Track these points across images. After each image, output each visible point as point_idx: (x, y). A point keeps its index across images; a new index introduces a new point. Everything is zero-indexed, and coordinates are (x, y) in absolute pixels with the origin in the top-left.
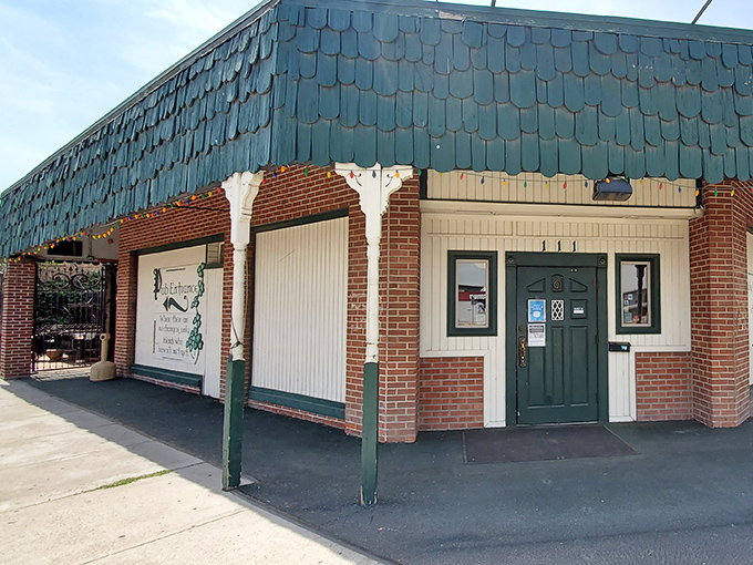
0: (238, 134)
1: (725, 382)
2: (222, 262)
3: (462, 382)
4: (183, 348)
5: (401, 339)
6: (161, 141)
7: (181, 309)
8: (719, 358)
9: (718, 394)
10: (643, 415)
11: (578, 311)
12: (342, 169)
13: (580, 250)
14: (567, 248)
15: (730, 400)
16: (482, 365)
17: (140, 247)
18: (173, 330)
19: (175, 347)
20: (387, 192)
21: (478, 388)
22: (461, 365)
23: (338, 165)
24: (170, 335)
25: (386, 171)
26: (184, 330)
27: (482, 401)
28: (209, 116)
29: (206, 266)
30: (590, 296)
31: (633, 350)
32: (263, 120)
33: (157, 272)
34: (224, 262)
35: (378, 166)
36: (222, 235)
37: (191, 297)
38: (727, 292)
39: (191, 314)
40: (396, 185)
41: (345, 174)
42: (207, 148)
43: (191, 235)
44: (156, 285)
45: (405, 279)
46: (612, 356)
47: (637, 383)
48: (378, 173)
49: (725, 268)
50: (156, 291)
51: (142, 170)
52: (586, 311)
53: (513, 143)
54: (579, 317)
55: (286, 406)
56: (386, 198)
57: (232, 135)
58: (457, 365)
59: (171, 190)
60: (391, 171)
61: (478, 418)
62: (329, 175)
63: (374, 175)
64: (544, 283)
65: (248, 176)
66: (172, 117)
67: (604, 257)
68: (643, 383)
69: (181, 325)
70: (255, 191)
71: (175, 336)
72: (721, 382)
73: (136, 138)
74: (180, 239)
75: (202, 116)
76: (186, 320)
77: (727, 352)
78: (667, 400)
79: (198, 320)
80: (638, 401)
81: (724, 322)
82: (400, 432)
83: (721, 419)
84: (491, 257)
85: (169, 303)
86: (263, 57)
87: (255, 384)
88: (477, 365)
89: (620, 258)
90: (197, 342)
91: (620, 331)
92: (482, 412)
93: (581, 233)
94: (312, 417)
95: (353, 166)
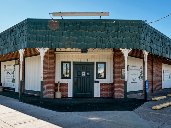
0: (21, 43)
1: (118, 89)
2: (18, 64)
3: (64, 88)
4: (11, 82)
5: (51, 79)
6: (8, 42)
7: (10, 74)
8: (116, 84)
9: (116, 91)
10: (102, 96)
11: (88, 74)
12: (37, 49)
13: (88, 61)
14: (86, 61)
15: (118, 93)
16: (68, 85)
17: (2, 60)
18: (9, 78)
19: (9, 82)
20: (44, 52)
21: (67, 89)
22: (64, 85)
23: (36, 48)
24: (8, 80)
25: (44, 49)
26: (11, 78)
27: (68, 92)
28: (16, 39)
29: (15, 65)
30: (91, 71)
31: (100, 82)
32: (25, 41)
33: (5, 66)
34: (19, 64)
35: (43, 48)
36: (18, 58)
37: (12, 71)
38: (118, 70)
39: (12, 75)
40: (46, 51)
41: (38, 49)
42: (16, 44)
43: (12, 58)
44: (5, 69)
45: (51, 67)
46: (95, 83)
47: (101, 89)
48: (43, 49)
49: (118, 65)
50: (5, 70)
51: (5, 47)
52: (90, 74)
53: (66, 43)
54: (88, 75)
55: (31, 93)
56: (44, 53)
57: (20, 42)
58: (63, 85)
59: (10, 51)
60: (45, 49)
61: (67, 95)
62: (35, 49)
63: (42, 49)
64: (81, 68)
65: (22, 50)
66: (10, 38)
67: (94, 63)
68: (102, 89)
69: (10, 77)
70: (24, 52)
71: (9, 80)
72: (116, 89)
73: (3, 41)
74: (10, 59)
75: (15, 39)
76: (11, 76)
77: (118, 83)
78: (107, 93)
79: (14, 76)
80: (101, 93)
81: (117, 76)
82: (51, 96)
83: (116, 97)
84: (70, 63)
85: (8, 73)
86: (25, 30)
87: (25, 89)
88: (67, 85)
89: (98, 63)
90: (14, 81)
91: (97, 78)
92: (68, 94)
93: (89, 58)
94: (36, 95)
95: (39, 48)
